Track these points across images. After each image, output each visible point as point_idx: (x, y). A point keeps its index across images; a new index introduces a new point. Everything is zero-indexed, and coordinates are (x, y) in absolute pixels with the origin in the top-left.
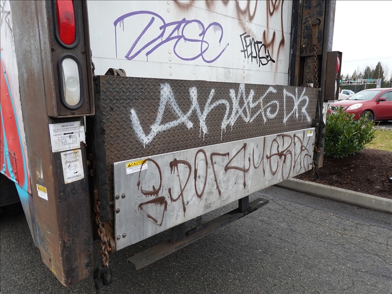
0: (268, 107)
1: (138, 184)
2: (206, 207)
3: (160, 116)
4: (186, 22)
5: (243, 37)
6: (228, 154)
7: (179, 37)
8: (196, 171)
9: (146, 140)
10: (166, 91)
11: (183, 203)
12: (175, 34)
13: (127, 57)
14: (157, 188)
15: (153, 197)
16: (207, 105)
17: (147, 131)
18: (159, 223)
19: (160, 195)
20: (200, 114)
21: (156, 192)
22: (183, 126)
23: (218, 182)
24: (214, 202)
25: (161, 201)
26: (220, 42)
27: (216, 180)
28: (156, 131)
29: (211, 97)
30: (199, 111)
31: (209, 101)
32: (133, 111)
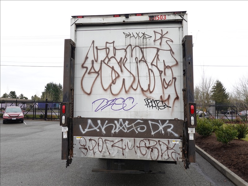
0: (138, 127)
1: (79, 143)
2: (103, 156)
3: (88, 127)
4: (116, 99)
5: (146, 100)
6: (113, 141)
7: (113, 104)
8: (98, 144)
9: (84, 132)
10: (90, 121)
11: (94, 152)
12: (112, 103)
13: (95, 111)
14: (85, 145)
15: (83, 147)
16: (104, 125)
17: (84, 130)
18: (85, 154)
19: (86, 147)
20: (102, 127)
21: (84, 146)
22: (95, 130)
23: (108, 149)
24: (107, 156)
25: (86, 149)
26: (132, 103)
27: (107, 149)
28: (86, 131)
29: (106, 123)
30: (101, 126)
31: (105, 124)
32: (80, 125)
